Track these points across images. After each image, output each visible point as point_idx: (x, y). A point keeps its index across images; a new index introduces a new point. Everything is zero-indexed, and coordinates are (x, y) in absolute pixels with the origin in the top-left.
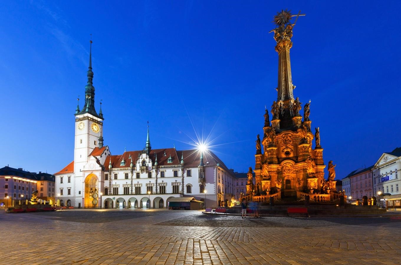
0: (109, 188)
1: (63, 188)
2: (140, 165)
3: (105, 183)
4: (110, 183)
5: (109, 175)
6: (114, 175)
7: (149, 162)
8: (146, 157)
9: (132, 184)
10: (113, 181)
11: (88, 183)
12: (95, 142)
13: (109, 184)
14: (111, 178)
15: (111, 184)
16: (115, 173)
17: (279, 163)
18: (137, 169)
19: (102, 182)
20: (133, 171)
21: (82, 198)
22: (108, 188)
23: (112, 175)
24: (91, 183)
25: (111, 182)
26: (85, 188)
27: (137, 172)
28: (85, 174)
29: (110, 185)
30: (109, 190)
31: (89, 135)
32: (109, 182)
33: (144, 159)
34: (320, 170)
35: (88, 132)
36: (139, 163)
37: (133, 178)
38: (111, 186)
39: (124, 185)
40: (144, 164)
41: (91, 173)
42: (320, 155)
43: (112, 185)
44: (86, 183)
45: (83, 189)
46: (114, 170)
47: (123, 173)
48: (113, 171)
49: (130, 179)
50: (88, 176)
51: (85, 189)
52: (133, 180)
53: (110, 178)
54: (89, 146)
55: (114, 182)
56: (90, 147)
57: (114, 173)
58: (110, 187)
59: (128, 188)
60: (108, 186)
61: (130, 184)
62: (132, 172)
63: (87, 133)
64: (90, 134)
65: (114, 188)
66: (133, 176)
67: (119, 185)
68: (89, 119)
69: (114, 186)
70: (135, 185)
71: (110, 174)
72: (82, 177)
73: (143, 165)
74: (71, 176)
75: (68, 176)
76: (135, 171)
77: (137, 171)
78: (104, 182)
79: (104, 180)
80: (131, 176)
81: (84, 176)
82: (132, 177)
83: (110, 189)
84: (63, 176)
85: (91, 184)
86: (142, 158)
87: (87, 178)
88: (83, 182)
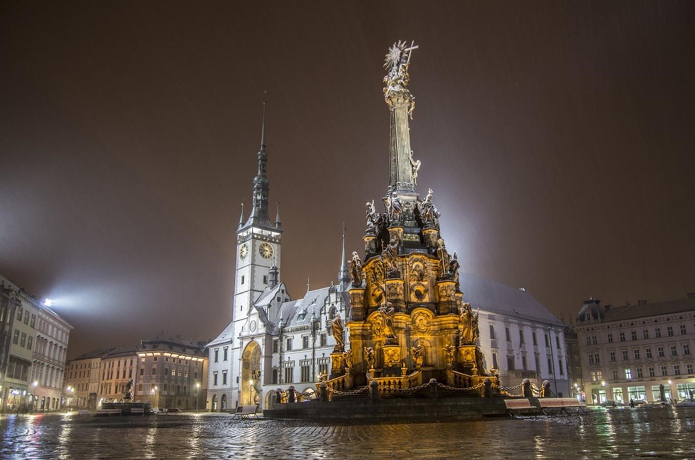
0: (279, 369)
1: (217, 372)
2: (326, 317)
3: (273, 359)
4: (281, 358)
5: (279, 343)
6: (286, 341)
7: (341, 310)
8: (335, 301)
9: (314, 359)
10: (285, 353)
11: (249, 360)
12: (265, 278)
13: (279, 360)
14: (283, 347)
15: (282, 360)
16: (288, 338)
17: (409, 312)
18: (322, 327)
19: (269, 358)
20: (316, 331)
21: (237, 390)
22: (277, 368)
23: (283, 342)
24: (253, 360)
25: (282, 356)
26: (243, 369)
27: (322, 333)
28: (242, 343)
29: (281, 362)
30: (279, 374)
31: (255, 267)
32: (279, 356)
33: (333, 305)
34: (445, 324)
35: (252, 261)
36: (325, 313)
37: (315, 346)
38: (282, 365)
39: (301, 362)
40: (333, 315)
41: (251, 340)
42: (445, 294)
43: (284, 362)
44: (244, 360)
45: (240, 373)
46: (286, 332)
47: (300, 336)
48: (285, 334)
49: (311, 349)
50: (249, 346)
51: (243, 372)
52: (315, 350)
53: (281, 348)
54: (254, 286)
55: (287, 356)
56: (255, 289)
57: (286, 338)
58: (280, 367)
59: (308, 367)
60: (278, 366)
61: (311, 359)
62: (314, 334)
63: (250, 263)
64: (256, 263)
65: (286, 369)
66: (316, 341)
67: (294, 361)
68: (256, 236)
69: (287, 365)
70: (319, 360)
71: (281, 341)
72: (239, 349)
73: (332, 317)
74: (228, 347)
75: (224, 347)
76: (319, 331)
77: (322, 330)
78: (272, 357)
79: (272, 353)
80: (313, 341)
81: (242, 347)
82: (314, 344)
83: (281, 371)
84: (218, 349)
85: (253, 363)
86: (329, 304)
87: (247, 350)
88: (240, 360)
